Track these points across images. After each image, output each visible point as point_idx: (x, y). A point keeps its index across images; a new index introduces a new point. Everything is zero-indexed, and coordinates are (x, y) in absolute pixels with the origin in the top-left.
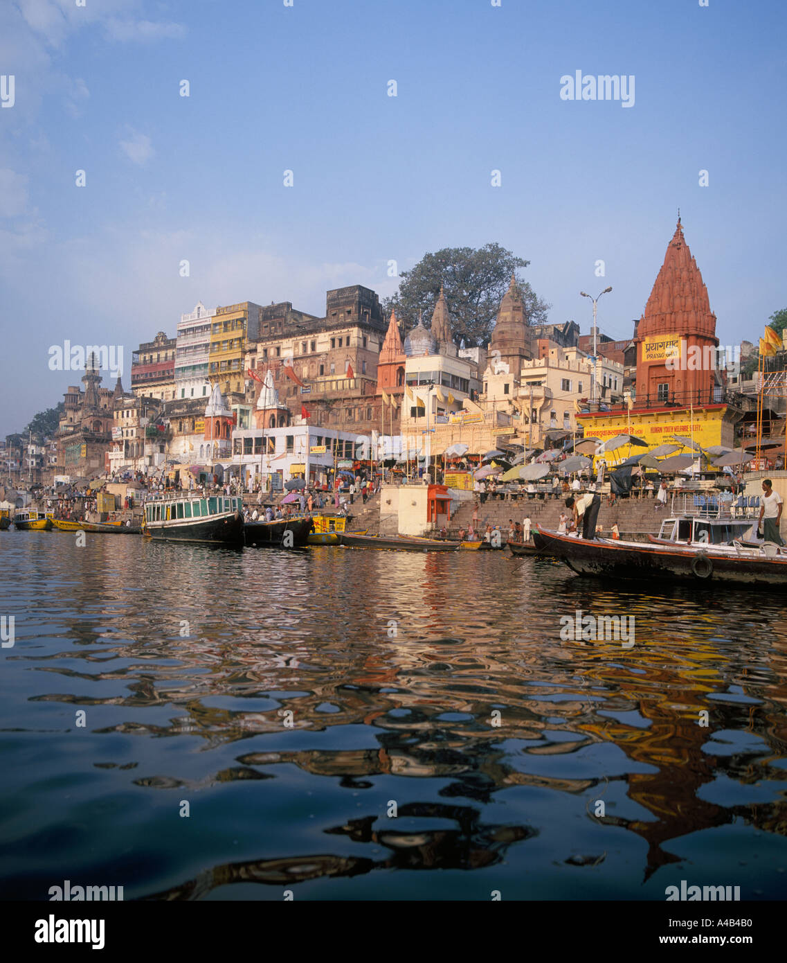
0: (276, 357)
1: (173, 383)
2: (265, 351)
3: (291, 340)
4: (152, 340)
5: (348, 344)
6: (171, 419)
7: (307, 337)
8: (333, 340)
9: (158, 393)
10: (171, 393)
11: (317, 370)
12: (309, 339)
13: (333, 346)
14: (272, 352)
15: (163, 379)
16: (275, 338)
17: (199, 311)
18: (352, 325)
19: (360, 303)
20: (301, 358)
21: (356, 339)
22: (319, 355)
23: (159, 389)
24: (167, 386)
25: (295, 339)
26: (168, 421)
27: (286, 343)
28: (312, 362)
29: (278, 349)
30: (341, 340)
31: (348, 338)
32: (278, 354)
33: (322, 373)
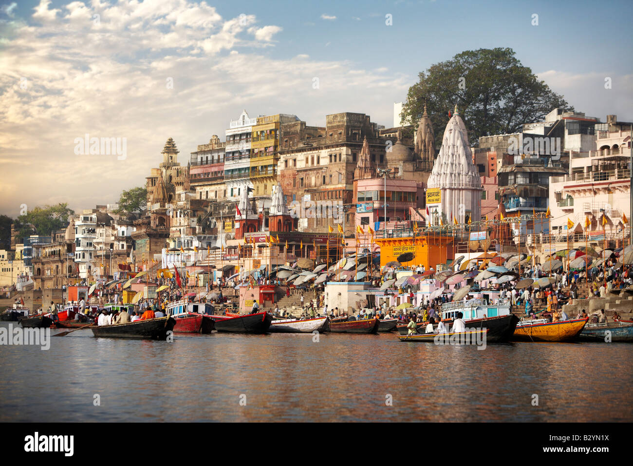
0: (293, 167)
1: (224, 183)
2: (286, 161)
3: (303, 153)
4: (208, 142)
5: (340, 160)
6: (217, 219)
7: (314, 152)
8: (331, 156)
9: (212, 191)
10: (223, 192)
11: (320, 180)
12: (315, 153)
13: (331, 161)
14: (291, 163)
15: (215, 179)
16: (293, 152)
17: (244, 119)
18: (342, 145)
19: (347, 127)
20: (310, 170)
21: (345, 156)
22: (321, 168)
23: (214, 188)
24: (219, 186)
25: (306, 153)
26: (214, 220)
27: (301, 156)
28: (317, 173)
29: (295, 160)
30: (335, 156)
31: (340, 155)
32: (295, 165)
33: (324, 183)
